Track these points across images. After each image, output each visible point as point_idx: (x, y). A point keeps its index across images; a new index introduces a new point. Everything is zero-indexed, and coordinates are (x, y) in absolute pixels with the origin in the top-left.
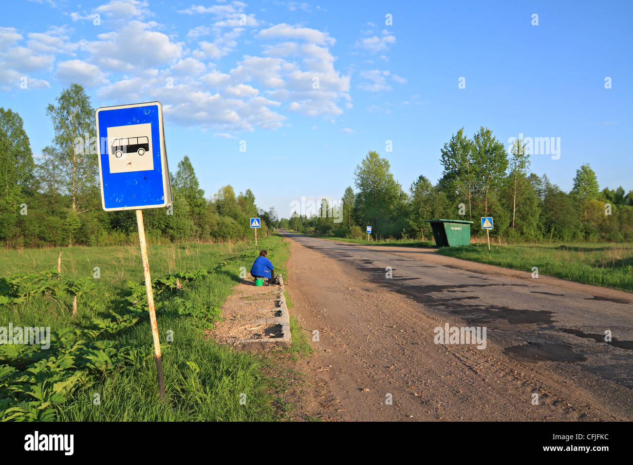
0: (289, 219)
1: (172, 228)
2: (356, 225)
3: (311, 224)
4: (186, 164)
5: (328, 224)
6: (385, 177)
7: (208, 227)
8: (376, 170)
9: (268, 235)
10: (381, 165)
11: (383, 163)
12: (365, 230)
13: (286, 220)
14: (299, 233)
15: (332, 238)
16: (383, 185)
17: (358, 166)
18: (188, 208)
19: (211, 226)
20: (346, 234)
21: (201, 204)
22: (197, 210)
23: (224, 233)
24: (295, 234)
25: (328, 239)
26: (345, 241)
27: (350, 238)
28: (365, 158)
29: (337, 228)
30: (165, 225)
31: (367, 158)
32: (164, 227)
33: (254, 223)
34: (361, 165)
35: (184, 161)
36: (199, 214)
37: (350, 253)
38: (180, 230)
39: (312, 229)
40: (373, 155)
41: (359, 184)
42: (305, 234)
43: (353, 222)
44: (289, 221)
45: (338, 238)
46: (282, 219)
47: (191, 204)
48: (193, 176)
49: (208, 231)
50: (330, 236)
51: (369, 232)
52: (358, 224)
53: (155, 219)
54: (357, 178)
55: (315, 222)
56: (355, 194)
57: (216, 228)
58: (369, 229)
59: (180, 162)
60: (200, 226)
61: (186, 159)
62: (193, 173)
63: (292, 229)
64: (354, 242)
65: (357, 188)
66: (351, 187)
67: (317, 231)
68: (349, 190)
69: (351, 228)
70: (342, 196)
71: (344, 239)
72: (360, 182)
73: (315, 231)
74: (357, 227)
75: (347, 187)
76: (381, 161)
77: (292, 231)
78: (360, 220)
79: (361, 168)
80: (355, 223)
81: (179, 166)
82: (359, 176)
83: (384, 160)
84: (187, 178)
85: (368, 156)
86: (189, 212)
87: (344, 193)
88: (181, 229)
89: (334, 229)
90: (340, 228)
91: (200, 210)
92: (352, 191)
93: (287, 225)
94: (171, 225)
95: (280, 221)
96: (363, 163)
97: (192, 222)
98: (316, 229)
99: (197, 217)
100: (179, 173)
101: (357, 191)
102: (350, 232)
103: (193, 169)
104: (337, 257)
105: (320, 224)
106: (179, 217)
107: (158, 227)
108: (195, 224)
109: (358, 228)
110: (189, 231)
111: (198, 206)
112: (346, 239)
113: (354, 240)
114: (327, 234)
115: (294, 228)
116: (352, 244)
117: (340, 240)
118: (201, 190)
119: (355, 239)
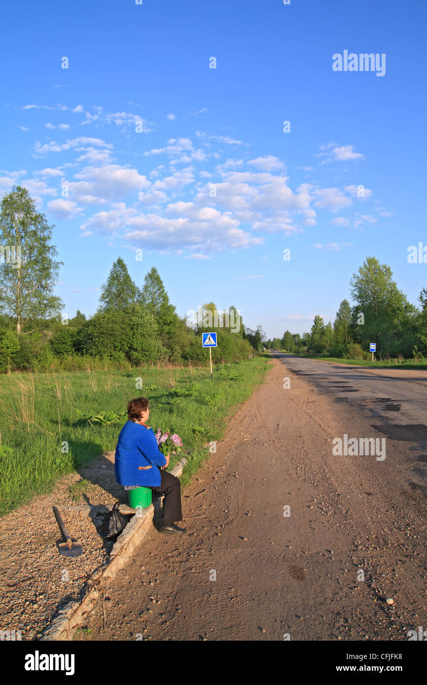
0: (281, 339)
1: (136, 350)
2: (354, 343)
3: (304, 343)
4: (154, 278)
5: (322, 343)
6: (386, 286)
7: (178, 348)
8: (376, 279)
9: (253, 356)
10: (381, 273)
11: (384, 270)
12: (367, 348)
13: (278, 340)
14: (291, 354)
15: (326, 359)
16: (384, 295)
17: (354, 275)
18: (156, 327)
19: (182, 347)
20: (344, 354)
21: (171, 322)
22: (166, 328)
23: (198, 355)
24: (286, 354)
25: (321, 360)
26: (343, 363)
27: (348, 358)
28: (362, 266)
29: (332, 347)
30: (129, 347)
31: (365, 266)
32: (127, 348)
33: (207, 341)
34: (358, 274)
35: (151, 273)
36: (169, 333)
37: (352, 383)
38: (145, 352)
39: (305, 348)
40: (372, 262)
41: (356, 295)
42: (297, 354)
43: (350, 339)
44: (281, 341)
45: (333, 359)
46: (274, 339)
47: (159, 322)
48: (162, 290)
49: (178, 353)
50: (324, 356)
51: (373, 350)
52: (356, 341)
53: (117, 340)
54: (354, 289)
55: (309, 341)
56: (352, 307)
57: (188, 350)
58: (373, 346)
59: (147, 274)
60: (169, 347)
61: (154, 271)
62: (162, 287)
63: (285, 349)
64: (354, 364)
65: (354, 300)
66: (347, 300)
67: (310, 351)
68: (345, 304)
69: (348, 346)
70: (338, 311)
71: (341, 360)
72: (357, 293)
73: (308, 351)
74: (356, 344)
75: (342, 300)
76: (381, 268)
77: (284, 351)
78: (358, 337)
79: (358, 277)
80: (353, 341)
81: (146, 279)
82: (356, 286)
83: (384, 267)
84: (155, 293)
85: (366, 263)
86: (157, 331)
87: (339, 307)
88: (147, 351)
89: (328, 348)
90: (336, 346)
91: (170, 329)
92: (348, 304)
93: (280, 345)
94: (135, 346)
95: (272, 341)
96: (360, 272)
97: (160, 343)
98: (309, 349)
99: (167, 336)
100: (146, 288)
101: (353, 303)
102: (348, 351)
103: (161, 283)
104: (332, 392)
105: (313, 343)
106: (145, 337)
107: (120, 349)
108: (163, 345)
109: (357, 346)
110: (156, 353)
111: (168, 324)
112: (343, 360)
113: (354, 361)
114: (322, 354)
115: (287, 348)
116: (352, 366)
117: (336, 361)
118: (171, 306)
119: (354, 359)
